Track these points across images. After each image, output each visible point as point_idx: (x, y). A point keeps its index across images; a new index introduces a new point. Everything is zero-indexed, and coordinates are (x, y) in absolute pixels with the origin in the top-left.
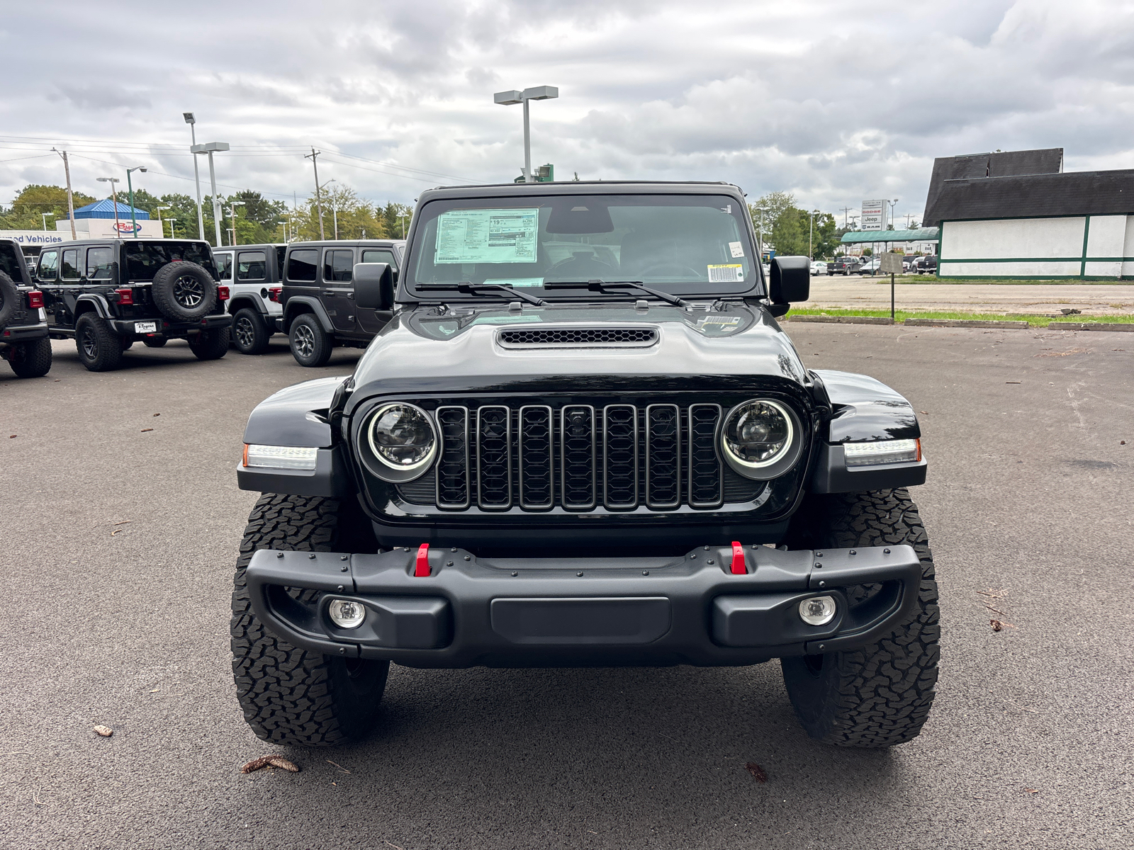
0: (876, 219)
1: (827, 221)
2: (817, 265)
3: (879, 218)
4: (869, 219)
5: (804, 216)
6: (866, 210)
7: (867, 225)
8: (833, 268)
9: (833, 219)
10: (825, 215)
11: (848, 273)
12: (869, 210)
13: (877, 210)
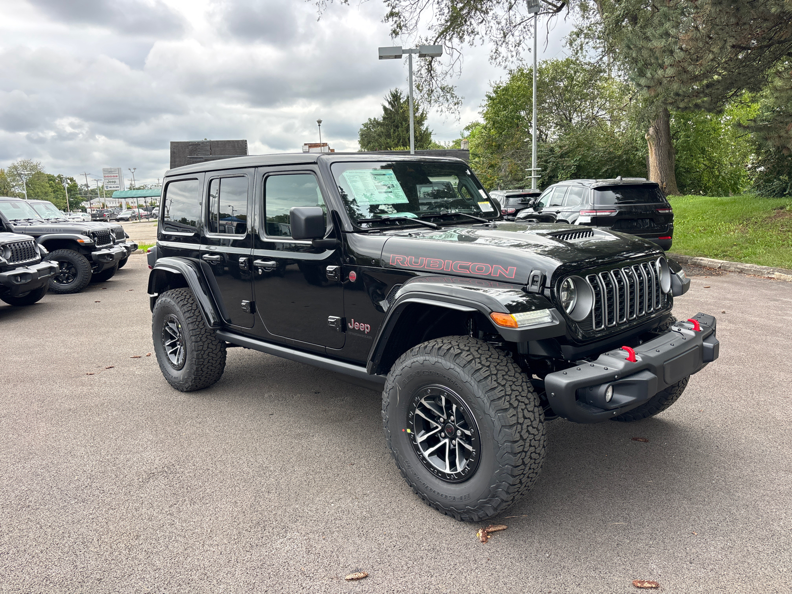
0: (115, 182)
1: (70, 183)
2: (82, 216)
3: (117, 181)
4: (109, 182)
5: (51, 178)
6: (107, 175)
7: (109, 186)
8: (96, 217)
9: (75, 181)
10: (68, 178)
11: (108, 220)
12: (109, 175)
13: (115, 175)
